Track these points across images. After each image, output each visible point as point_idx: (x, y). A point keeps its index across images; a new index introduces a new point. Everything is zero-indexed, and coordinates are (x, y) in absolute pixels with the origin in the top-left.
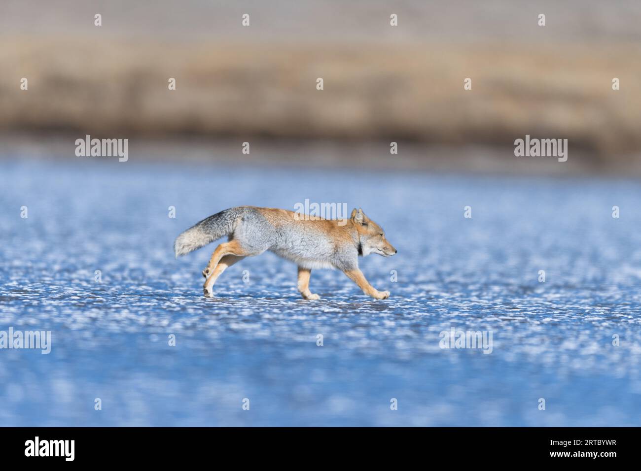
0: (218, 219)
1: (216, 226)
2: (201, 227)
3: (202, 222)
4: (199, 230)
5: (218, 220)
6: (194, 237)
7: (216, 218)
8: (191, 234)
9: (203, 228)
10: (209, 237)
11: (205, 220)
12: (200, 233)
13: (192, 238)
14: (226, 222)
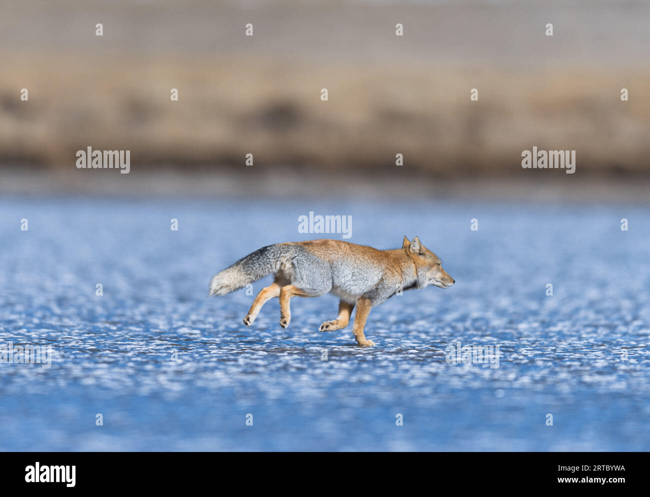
0: (259, 258)
1: (257, 266)
2: (241, 268)
3: (242, 260)
4: (239, 271)
5: (260, 260)
6: (235, 278)
7: (257, 257)
8: (231, 276)
9: (244, 268)
10: (250, 278)
11: (245, 258)
12: (241, 275)
13: (233, 279)
14: (268, 260)
